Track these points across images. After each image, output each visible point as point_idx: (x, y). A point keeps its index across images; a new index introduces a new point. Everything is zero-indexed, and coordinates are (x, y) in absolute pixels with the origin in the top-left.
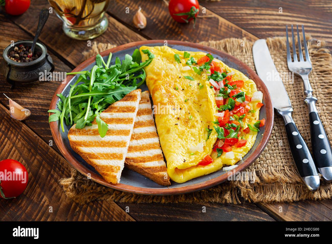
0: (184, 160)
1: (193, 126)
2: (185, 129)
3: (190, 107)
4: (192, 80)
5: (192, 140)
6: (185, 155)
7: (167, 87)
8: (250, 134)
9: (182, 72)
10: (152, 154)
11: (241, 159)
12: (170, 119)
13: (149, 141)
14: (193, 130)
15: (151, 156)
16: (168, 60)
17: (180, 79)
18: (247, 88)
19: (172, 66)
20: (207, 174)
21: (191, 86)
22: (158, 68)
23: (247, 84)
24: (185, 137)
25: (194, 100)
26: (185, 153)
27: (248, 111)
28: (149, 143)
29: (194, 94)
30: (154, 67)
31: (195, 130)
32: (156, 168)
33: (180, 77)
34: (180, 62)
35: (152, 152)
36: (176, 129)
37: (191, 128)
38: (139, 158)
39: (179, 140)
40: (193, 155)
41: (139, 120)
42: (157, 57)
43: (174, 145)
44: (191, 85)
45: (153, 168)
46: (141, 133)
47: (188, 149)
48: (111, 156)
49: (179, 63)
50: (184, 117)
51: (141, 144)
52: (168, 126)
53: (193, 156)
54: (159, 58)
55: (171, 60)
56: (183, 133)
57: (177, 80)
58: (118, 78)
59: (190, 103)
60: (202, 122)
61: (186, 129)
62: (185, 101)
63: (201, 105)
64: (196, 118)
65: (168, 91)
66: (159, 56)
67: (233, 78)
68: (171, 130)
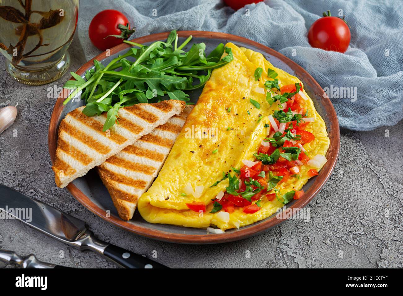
0: (168, 197)
1: (210, 163)
2: (198, 162)
3: (226, 139)
4: (256, 107)
5: (196, 179)
6: (174, 192)
7: (217, 103)
8: (272, 203)
9: (253, 93)
10: (137, 178)
11: (238, 227)
12: (191, 144)
13: (147, 163)
14: (207, 168)
15: (135, 179)
16: (247, 72)
17: (244, 100)
18: (315, 145)
19: (245, 80)
20: (186, 226)
21: (249, 114)
22: (226, 77)
23: (318, 141)
24: (191, 171)
25: (240, 132)
26: (175, 189)
27: (293, 174)
28: (146, 164)
29: (245, 125)
30: (223, 73)
31: (208, 169)
32: (127, 194)
33: (244, 98)
34: (259, 80)
35: (138, 175)
36: (187, 157)
37: (206, 164)
38: (120, 175)
39: (182, 171)
40: (184, 196)
41: (158, 134)
42: (237, 62)
43: (170, 174)
44: (251, 113)
45: (124, 193)
46: (147, 150)
47: (183, 187)
48: (81, 156)
49: (256, 81)
50: (209, 147)
51: (136, 162)
52: (182, 150)
53: (183, 198)
54: (238, 64)
55: (250, 73)
56: (192, 165)
57: (239, 100)
58: (173, 70)
59: (232, 134)
60: (225, 162)
61: (200, 163)
62: (228, 130)
63: (243, 142)
64: (221, 155)
65: (214, 109)
66: (241, 62)
67: (310, 125)
68: (182, 156)
